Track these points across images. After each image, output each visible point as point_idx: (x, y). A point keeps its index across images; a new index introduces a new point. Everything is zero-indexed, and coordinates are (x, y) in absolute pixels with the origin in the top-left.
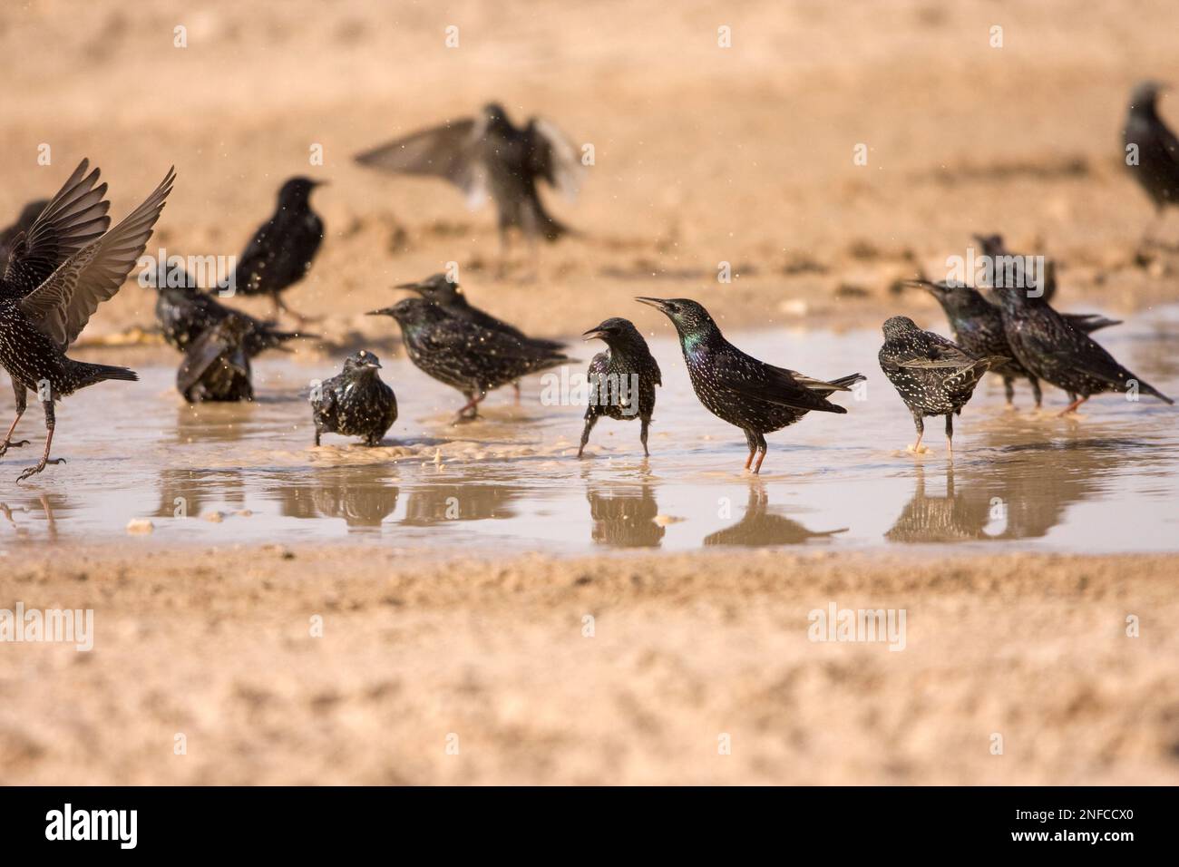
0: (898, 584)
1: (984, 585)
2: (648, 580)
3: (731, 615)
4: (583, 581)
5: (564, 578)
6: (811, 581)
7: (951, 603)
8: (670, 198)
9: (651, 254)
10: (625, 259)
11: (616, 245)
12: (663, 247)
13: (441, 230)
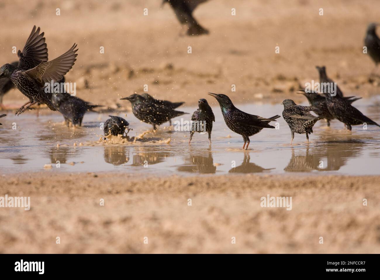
0: (292, 185)
1: (320, 186)
2: (212, 184)
3: (238, 195)
4: (191, 184)
5: (185, 183)
6: (264, 184)
7: (309, 191)
8: (219, 61)
9: (212, 79)
10: (204, 80)
11: (201, 76)
12: (216, 76)
13: (145, 71)
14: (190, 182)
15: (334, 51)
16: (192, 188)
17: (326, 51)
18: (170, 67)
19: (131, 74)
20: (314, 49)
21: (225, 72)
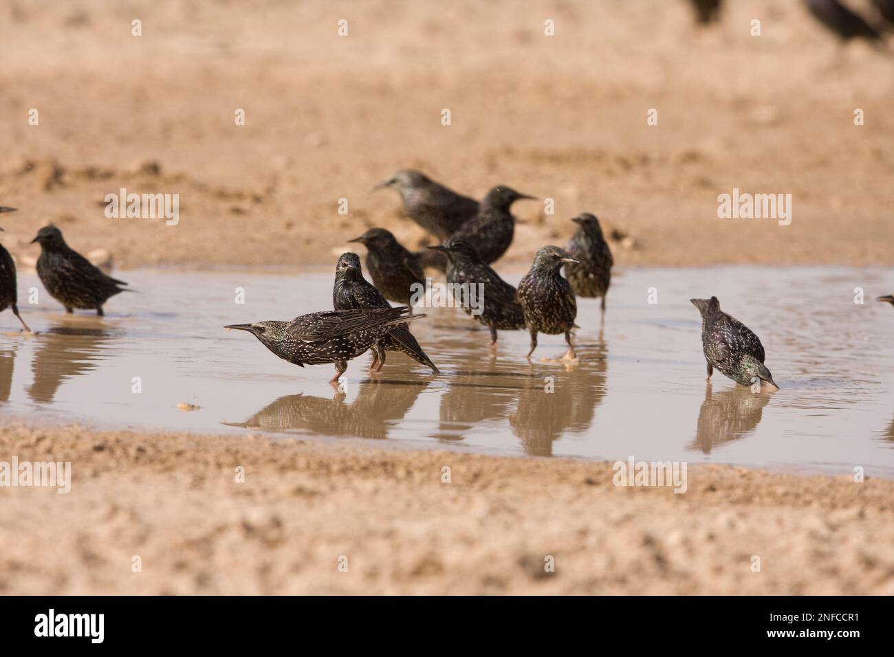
0: (335, 468)
1: (401, 473)
2: (150, 451)
3: (198, 482)
4: (99, 449)
5: (86, 445)
6: (273, 461)
7: (367, 485)
8: (278, 162)
9: (245, 205)
10: (224, 206)
11: (222, 195)
12: (257, 199)
13: (91, 174)
14: (97, 443)
15: (556, 159)
16: (100, 457)
17: (537, 157)
18: (154, 169)
19: (57, 176)
20: (509, 152)
21: (285, 189)
